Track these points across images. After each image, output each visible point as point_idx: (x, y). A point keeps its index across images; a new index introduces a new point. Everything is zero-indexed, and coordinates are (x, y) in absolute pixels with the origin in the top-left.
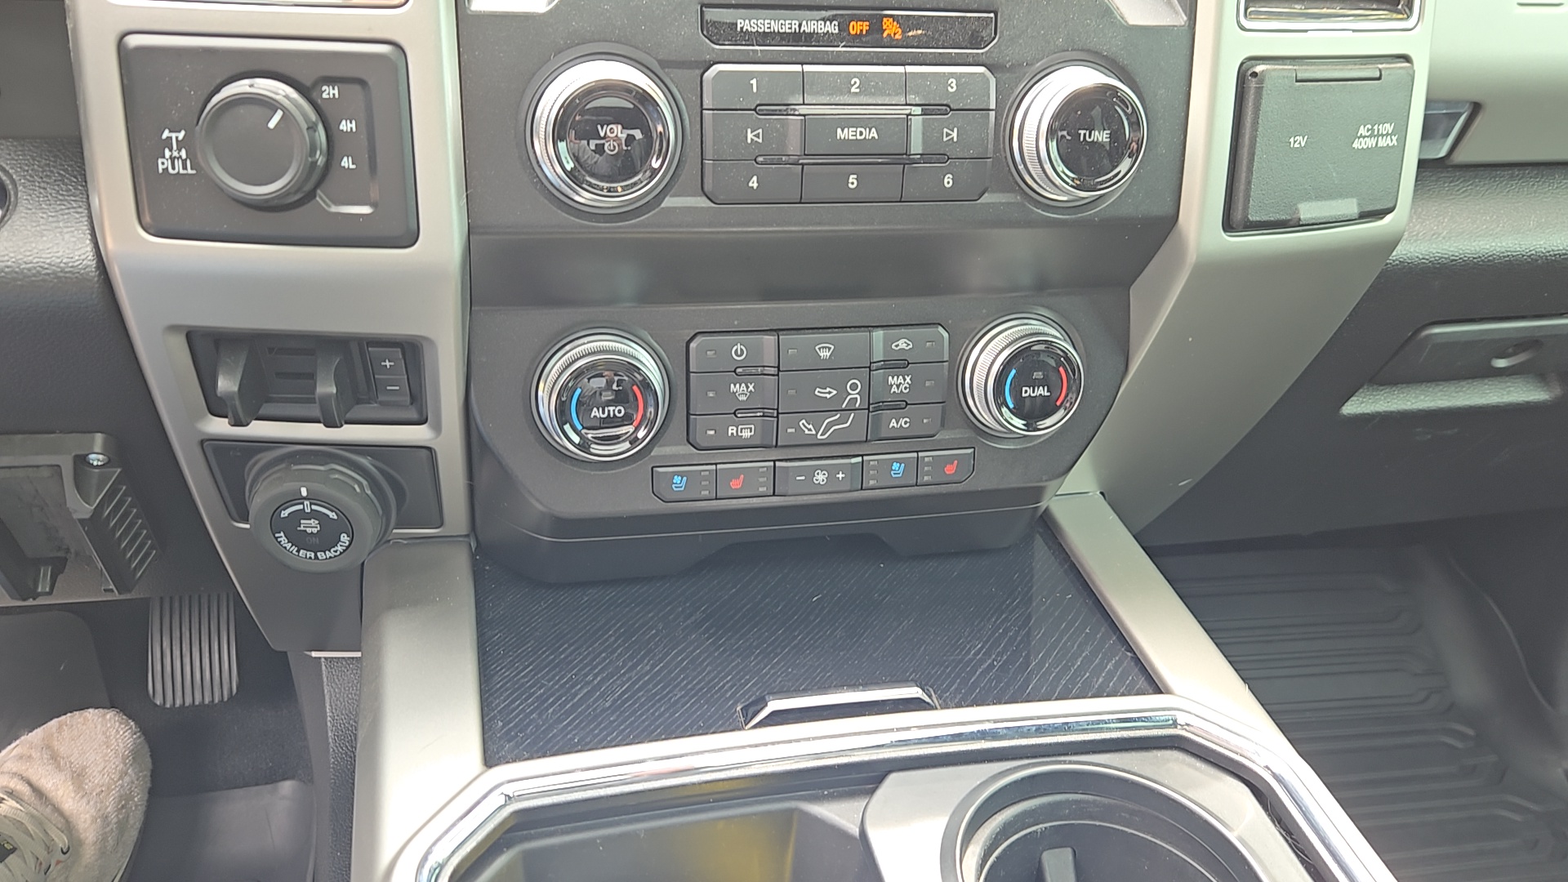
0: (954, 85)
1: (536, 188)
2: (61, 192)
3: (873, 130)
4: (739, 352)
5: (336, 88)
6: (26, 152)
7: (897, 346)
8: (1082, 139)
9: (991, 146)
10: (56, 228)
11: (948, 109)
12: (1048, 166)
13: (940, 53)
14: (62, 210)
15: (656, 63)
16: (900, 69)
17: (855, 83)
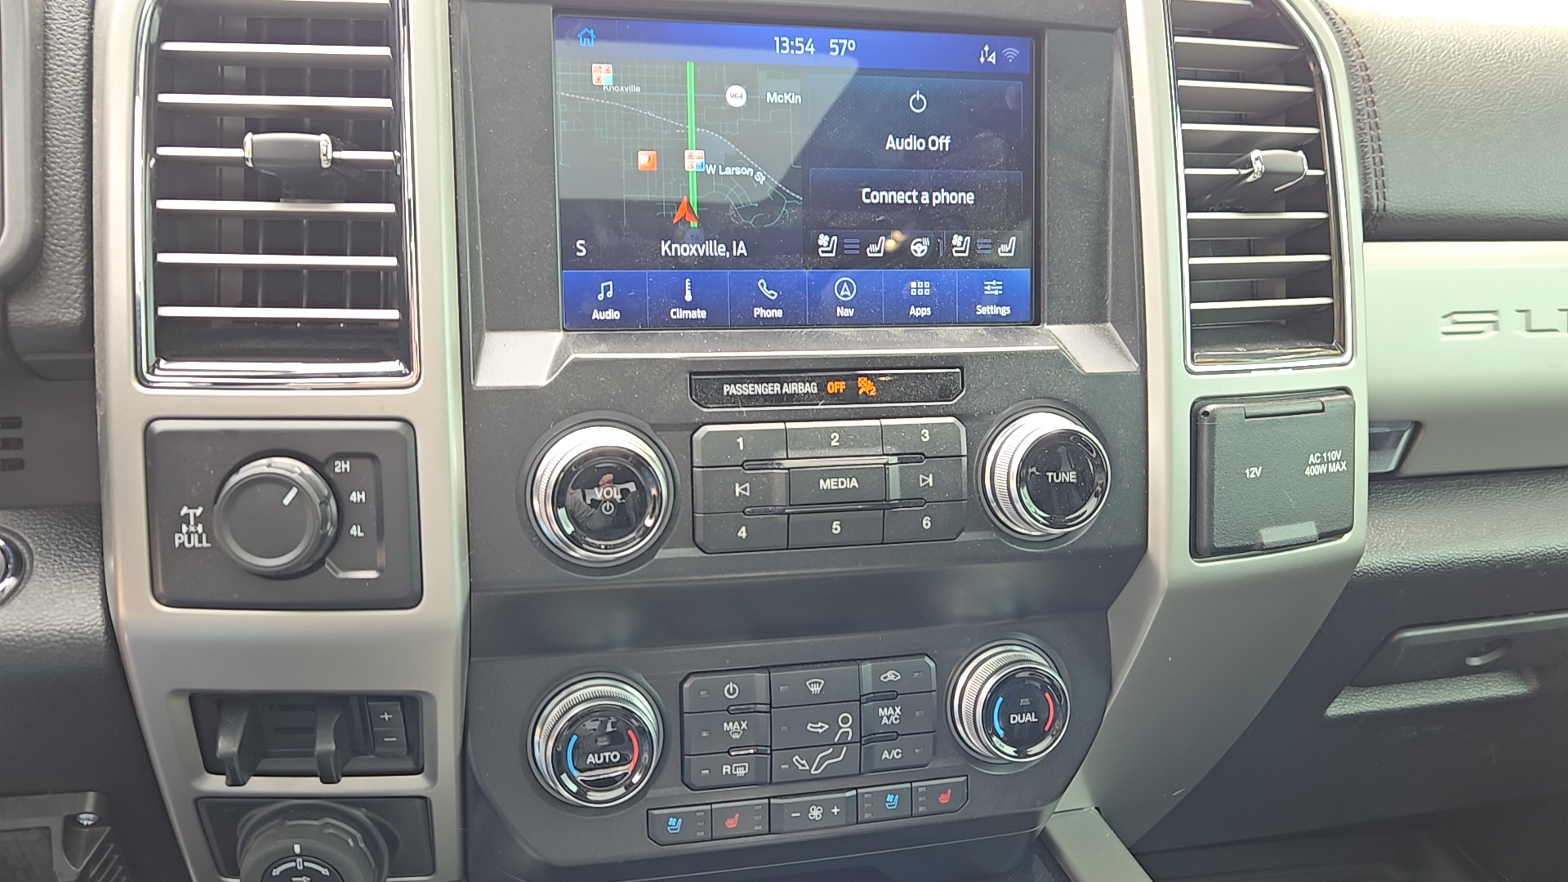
0: (927, 435)
1: (535, 547)
2: (75, 559)
3: (854, 479)
4: (731, 691)
5: (348, 462)
6: (44, 521)
7: (885, 678)
8: (1050, 480)
9: (965, 489)
10: (68, 594)
11: (923, 457)
12: (1019, 506)
13: (913, 407)
14: (75, 576)
15: (649, 426)
16: (876, 423)
17: (835, 437)
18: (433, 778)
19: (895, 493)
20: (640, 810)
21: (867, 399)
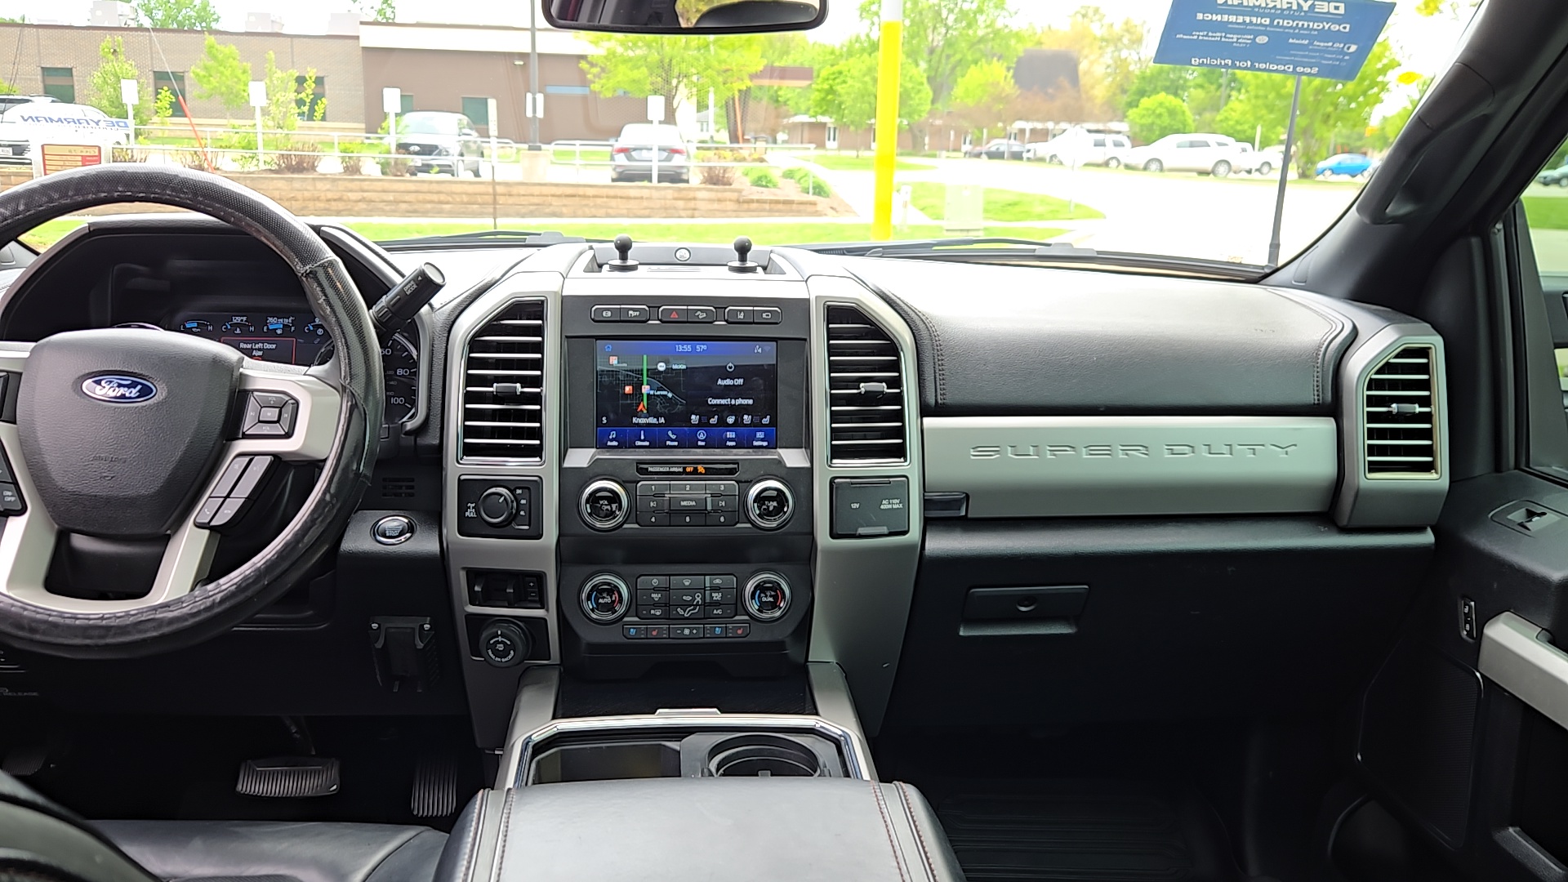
0: (725, 487)
1: (580, 520)
2: (432, 524)
3: (695, 502)
4: (655, 582)
5: (521, 490)
6: (422, 515)
7: (716, 582)
10: (429, 539)
11: (721, 495)
13: (719, 477)
14: (431, 530)
15: (622, 482)
16: (704, 482)
17: (687, 487)
18: (547, 610)
19: (709, 508)
20: (620, 623)
21: (701, 474)
